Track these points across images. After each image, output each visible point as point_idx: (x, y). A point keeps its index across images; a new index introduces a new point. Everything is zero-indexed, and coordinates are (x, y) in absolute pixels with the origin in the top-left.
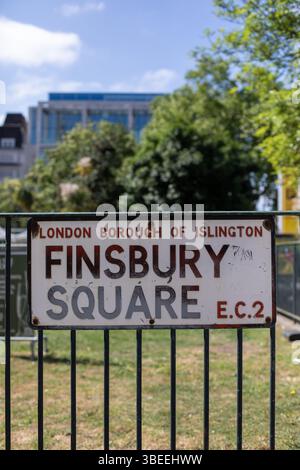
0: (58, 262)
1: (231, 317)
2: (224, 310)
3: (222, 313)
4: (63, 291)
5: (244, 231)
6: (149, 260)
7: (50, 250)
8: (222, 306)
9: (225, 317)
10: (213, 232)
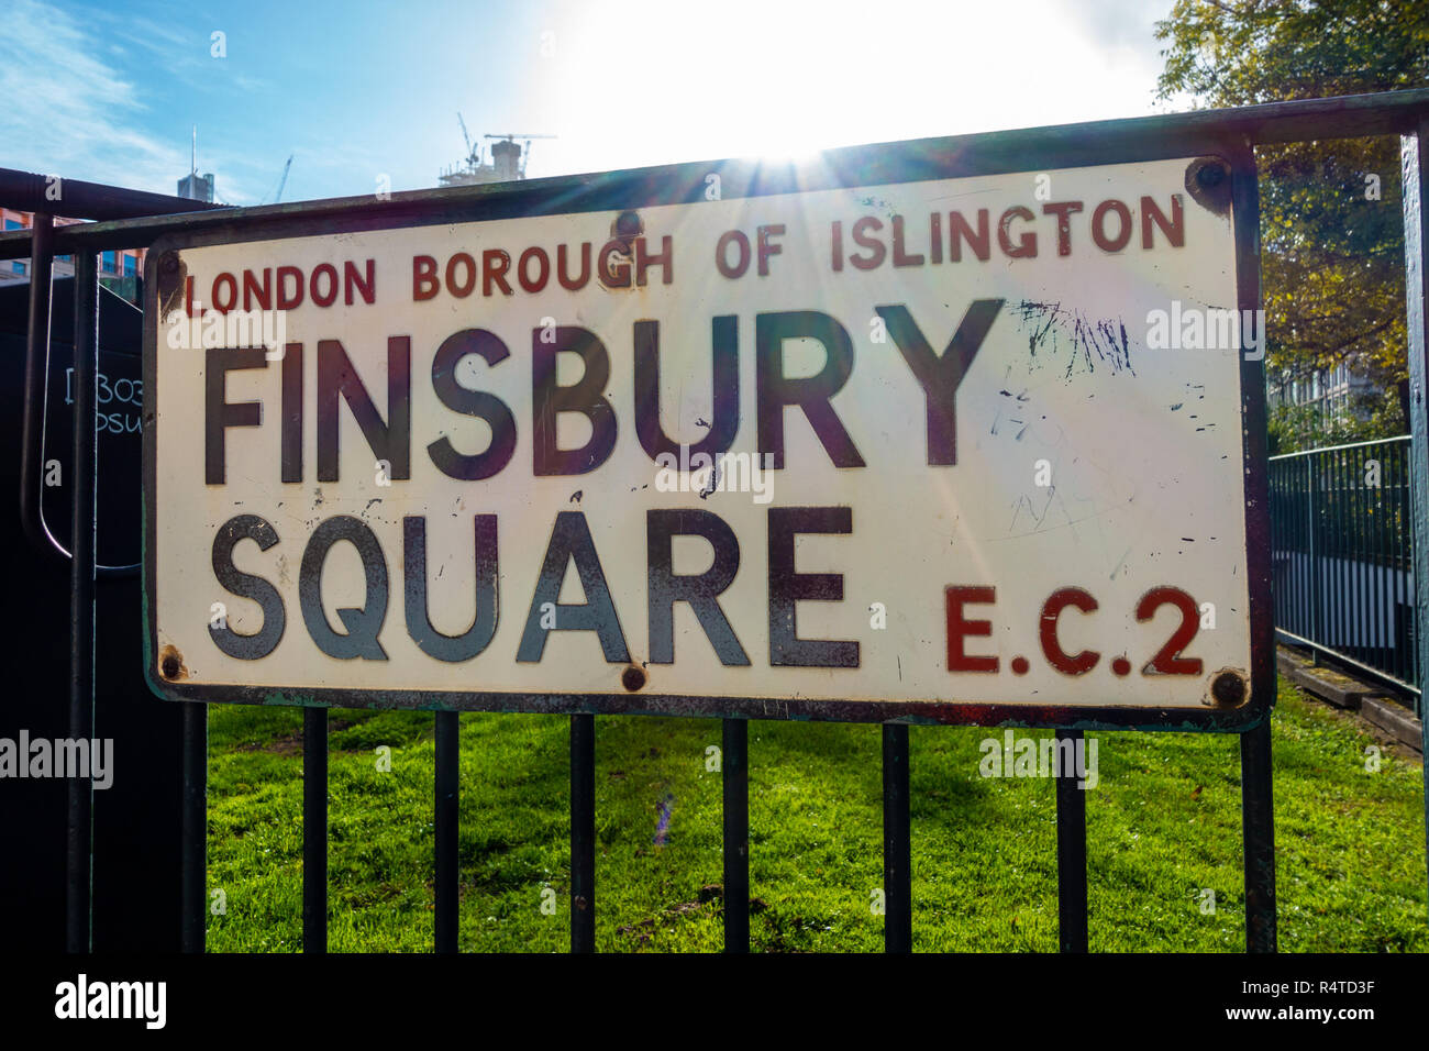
0: (250, 414)
1: (1020, 666)
2: (983, 628)
3: (973, 646)
4: (268, 539)
5: (1081, 225)
6: (620, 392)
7: (221, 362)
8: (971, 612)
9: (989, 665)
10: (917, 242)
